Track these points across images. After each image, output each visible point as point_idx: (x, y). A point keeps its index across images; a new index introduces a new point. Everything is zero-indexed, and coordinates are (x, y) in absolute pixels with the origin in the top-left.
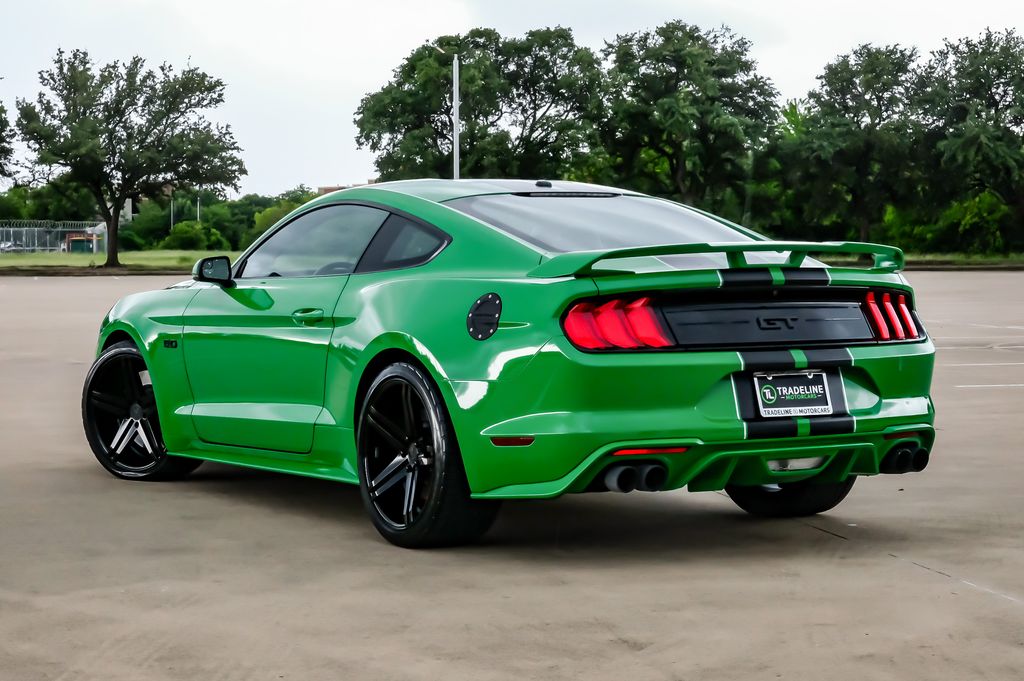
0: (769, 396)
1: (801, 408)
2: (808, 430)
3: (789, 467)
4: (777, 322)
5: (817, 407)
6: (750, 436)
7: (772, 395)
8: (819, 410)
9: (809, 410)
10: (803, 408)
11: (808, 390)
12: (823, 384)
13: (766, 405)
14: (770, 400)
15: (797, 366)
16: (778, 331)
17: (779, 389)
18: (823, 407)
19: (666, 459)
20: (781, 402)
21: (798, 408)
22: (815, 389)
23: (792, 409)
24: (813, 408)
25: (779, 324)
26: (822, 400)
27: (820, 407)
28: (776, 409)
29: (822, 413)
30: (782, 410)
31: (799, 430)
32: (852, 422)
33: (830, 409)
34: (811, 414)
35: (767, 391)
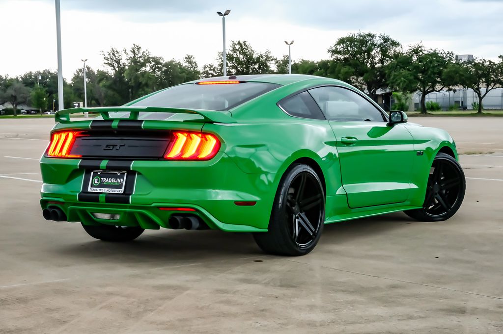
0: (96, 182)
1: (108, 189)
2: (104, 200)
5: (116, 189)
6: (79, 200)
7: (98, 181)
8: (117, 191)
9: (112, 190)
11: (116, 181)
12: (124, 178)
13: (92, 186)
14: (96, 184)
15: (101, 168)
16: (111, 151)
17: (102, 179)
19: (59, 206)
20: (102, 185)
22: (119, 180)
23: (104, 189)
24: (114, 189)
25: (112, 147)
26: (119, 187)
27: (118, 189)
28: (96, 188)
29: (118, 193)
30: (99, 189)
31: (100, 199)
32: (129, 198)
33: (122, 191)
34: (112, 192)
35: (96, 179)
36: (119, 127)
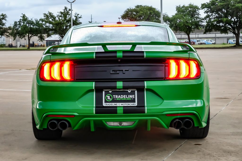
1: (122, 103)
2: (122, 111)
3: (122, 125)
4: (118, 71)
5: (130, 103)
6: (96, 113)
7: (111, 98)
8: (131, 104)
9: (126, 104)
10: (123, 103)
11: (128, 97)
12: (135, 94)
13: (106, 102)
14: (109, 100)
15: (117, 88)
16: (118, 74)
17: (114, 96)
18: (133, 103)
19: (68, 119)
20: (114, 101)
21: (121, 103)
22: (131, 96)
23: (118, 103)
24: (128, 103)
25: (118, 72)
26: (133, 101)
27: (131, 103)
28: (111, 103)
29: (132, 106)
30: (113, 103)
31: (118, 111)
32: (145, 109)
33: (136, 104)
34: (126, 106)
35: (108, 97)
36: (123, 56)
